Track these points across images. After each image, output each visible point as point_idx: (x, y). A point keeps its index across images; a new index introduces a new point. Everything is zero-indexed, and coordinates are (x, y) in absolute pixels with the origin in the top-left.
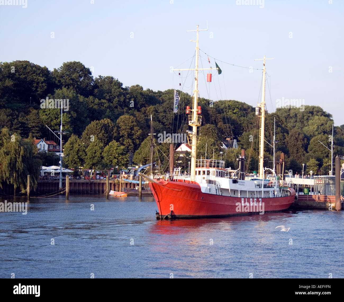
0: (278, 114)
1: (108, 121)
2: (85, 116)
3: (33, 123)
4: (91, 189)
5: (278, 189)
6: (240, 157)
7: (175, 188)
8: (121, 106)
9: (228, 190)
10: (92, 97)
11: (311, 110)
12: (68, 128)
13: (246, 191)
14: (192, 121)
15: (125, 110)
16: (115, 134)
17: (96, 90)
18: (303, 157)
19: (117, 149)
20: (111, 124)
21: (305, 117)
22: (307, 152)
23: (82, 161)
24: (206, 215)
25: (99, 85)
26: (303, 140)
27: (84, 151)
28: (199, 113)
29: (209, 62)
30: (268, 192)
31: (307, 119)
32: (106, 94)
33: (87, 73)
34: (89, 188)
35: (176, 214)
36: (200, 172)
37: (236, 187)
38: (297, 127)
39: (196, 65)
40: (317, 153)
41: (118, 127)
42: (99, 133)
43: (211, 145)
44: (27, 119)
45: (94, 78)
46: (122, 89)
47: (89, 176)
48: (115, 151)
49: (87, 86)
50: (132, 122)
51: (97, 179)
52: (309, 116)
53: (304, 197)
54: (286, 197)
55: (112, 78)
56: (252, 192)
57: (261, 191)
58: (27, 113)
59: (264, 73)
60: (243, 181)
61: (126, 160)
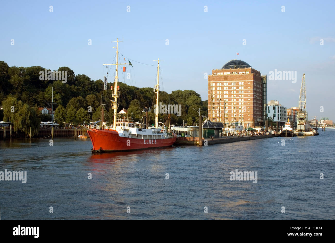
0: (173, 94)
1: (81, 98)
2: (70, 95)
3: (40, 99)
4: (69, 134)
5: (166, 134)
6: (144, 116)
7: (103, 134)
8: (89, 90)
9: (136, 134)
10: (73, 85)
11: (190, 93)
12: (60, 101)
13: (147, 135)
14: (114, 95)
15: (91, 92)
16: (85, 105)
17: (76, 82)
18: (185, 117)
19: (83, 112)
20: (83, 100)
21: (187, 96)
22: (187, 114)
23: (65, 119)
24: (122, 149)
25: (78, 79)
26: (185, 108)
27: (66, 113)
28: (118, 90)
29: (125, 60)
30: (160, 136)
31: (188, 97)
32: (81, 84)
33: (71, 73)
34: (68, 134)
35: (104, 149)
36: (119, 124)
37: (141, 133)
38: (182, 101)
39: (117, 62)
40: (192, 114)
41: (87, 101)
42: (76, 104)
43: (136, 110)
44: (37, 97)
45: (75, 75)
46: (90, 81)
47: (68, 127)
48: (82, 113)
49: (71, 80)
50: (94, 98)
51: (72, 129)
52: (189, 96)
53: (182, 138)
54: (171, 138)
55: (85, 75)
56: (151, 136)
57: (156, 135)
58: (38, 94)
59: (158, 68)
60: (145, 129)
61: (88, 118)
